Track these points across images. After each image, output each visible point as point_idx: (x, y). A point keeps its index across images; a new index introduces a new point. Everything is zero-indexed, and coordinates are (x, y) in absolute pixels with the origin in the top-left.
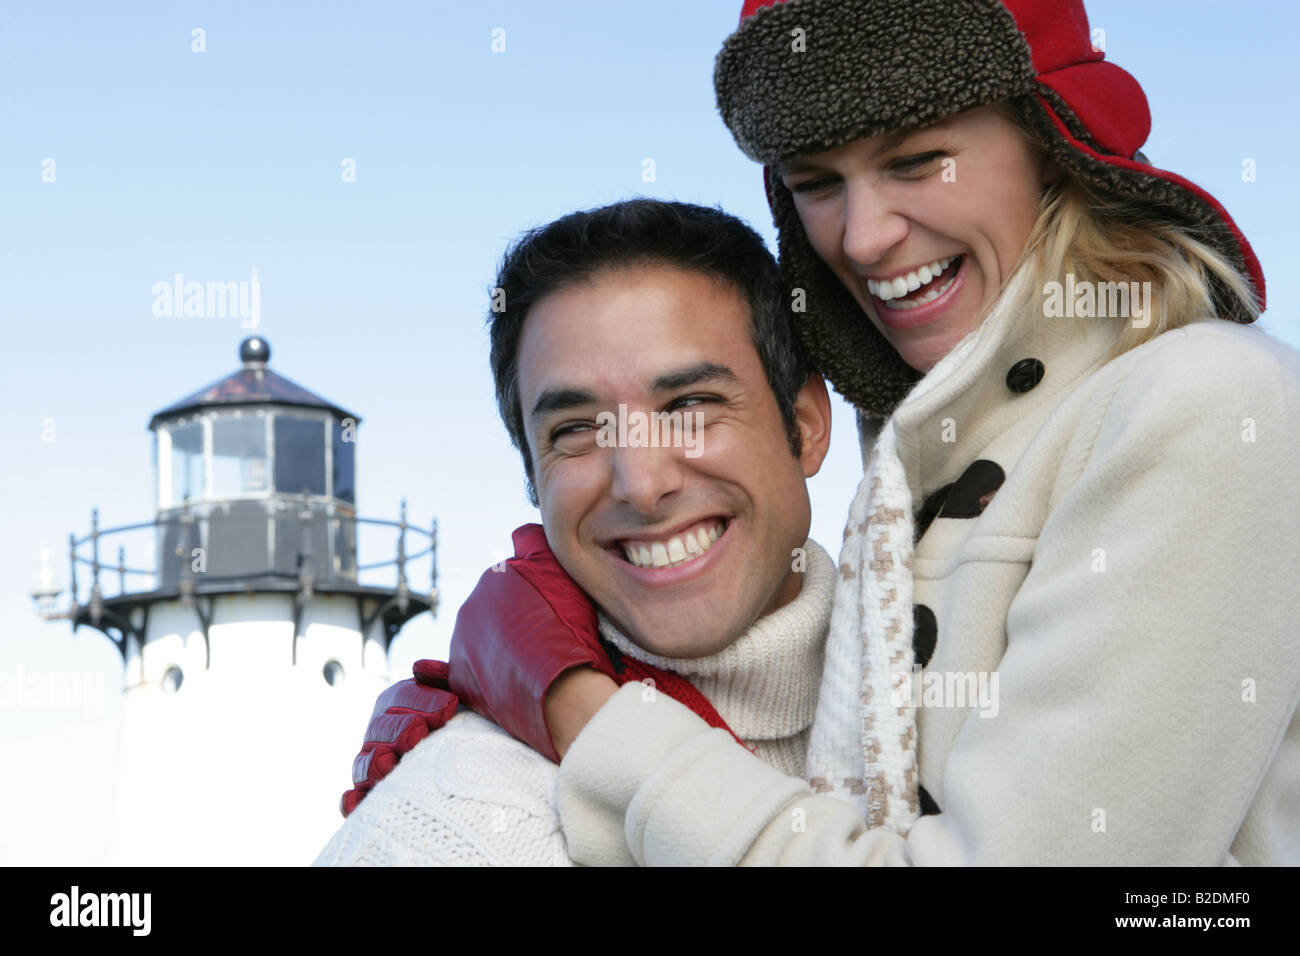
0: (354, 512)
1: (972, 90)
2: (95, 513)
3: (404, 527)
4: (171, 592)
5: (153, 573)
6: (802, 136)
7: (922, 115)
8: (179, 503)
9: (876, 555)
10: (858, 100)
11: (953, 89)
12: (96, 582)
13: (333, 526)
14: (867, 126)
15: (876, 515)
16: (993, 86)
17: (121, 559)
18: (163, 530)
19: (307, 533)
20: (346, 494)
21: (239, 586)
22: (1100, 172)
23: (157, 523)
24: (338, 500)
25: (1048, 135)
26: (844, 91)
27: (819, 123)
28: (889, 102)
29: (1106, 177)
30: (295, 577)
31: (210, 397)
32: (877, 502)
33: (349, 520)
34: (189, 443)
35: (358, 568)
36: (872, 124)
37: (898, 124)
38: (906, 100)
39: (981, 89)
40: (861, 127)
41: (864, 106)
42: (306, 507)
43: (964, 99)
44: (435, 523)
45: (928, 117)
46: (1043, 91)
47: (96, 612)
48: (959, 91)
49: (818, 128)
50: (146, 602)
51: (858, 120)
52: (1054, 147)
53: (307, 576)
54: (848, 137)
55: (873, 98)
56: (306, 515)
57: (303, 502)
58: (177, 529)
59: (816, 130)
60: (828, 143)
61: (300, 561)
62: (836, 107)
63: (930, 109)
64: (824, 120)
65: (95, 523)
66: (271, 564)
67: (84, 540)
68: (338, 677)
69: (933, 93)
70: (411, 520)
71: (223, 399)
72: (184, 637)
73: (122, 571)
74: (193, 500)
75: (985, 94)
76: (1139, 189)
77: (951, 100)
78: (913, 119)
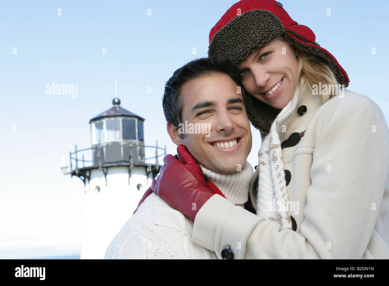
0: (144, 144)
1: (272, 34)
2: (76, 146)
3: (157, 148)
4: (96, 166)
5: (92, 162)
6: (236, 60)
7: (263, 43)
8: (98, 143)
9: (273, 157)
10: (246, 45)
11: (267, 35)
12: (77, 164)
13: (138, 148)
14: (251, 51)
15: (272, 147)
16: (276, 31)
17: (83, 158)
18: (94, 150)
19: (131, 150)
20: (142, 140)
21: (114, 164)
22: (306, 48)
23: (92, 148)
24: (139, 141)
25: (293, 41)
26: (242, 44)
27: (239, 55)
28: (254, 43)
29: (308, 49)
30: (129, 162)
31: (105, 114)
32: (272, 143)
33: (142, 146)
34: (100, 127)
35: (145, 159)
36: (252, 49)
37: (258, 47)
38: (257, 41)
39: (274, 33)
40: (249, 51)
41: (248, 46)
42: (131, 143)
43: (271, 36)
44: (165, 146)
45: (264, 43)
46: (288, 31)
47: (77, 172)
48: (269, 35)
49: (239, 56)
50: (90, 169)
51: (248, 50)
52: (295, 43)
53: (132, 162)
54: (247, 56)
55: (250, 43)
56: (131, 145)
57: (130, 142)
58: (97, 150)
59: (239, 57)
60: (243, 59)
61: (130, 157)
62: (242, 49)
63: (264, 41)
64: (240, 54)
65: (76, 149)
66: (122, 159)
67: (74, 153)
68: (141, 188)
69: (263, 37)
70: (159, 146)
71: (108, 115)
72: (100, 178)
73: (83, 161)
74: (101, 142)
75: (275, 34)
76: (316, 52)
77: (268, 37)
78: (261, 45)
